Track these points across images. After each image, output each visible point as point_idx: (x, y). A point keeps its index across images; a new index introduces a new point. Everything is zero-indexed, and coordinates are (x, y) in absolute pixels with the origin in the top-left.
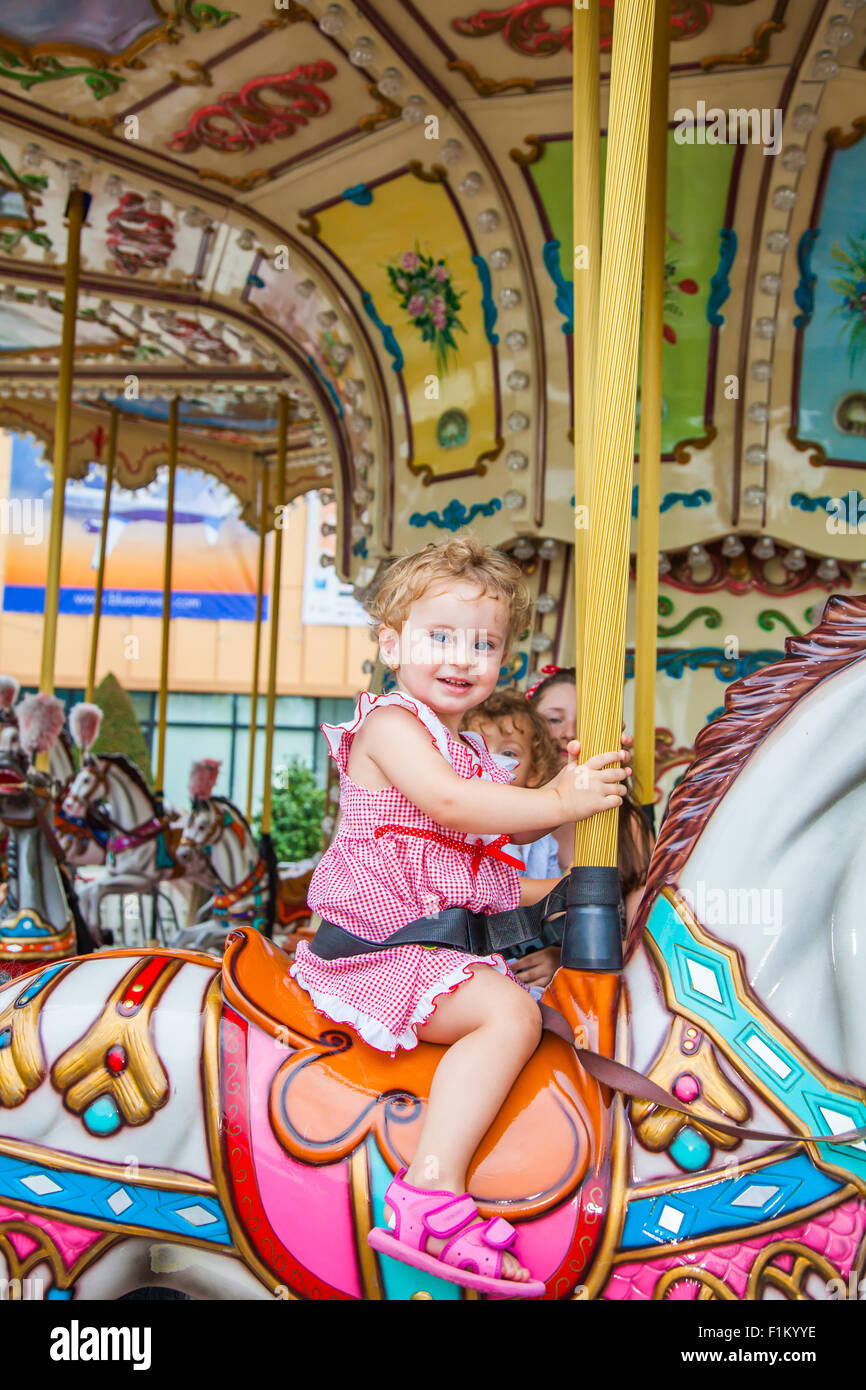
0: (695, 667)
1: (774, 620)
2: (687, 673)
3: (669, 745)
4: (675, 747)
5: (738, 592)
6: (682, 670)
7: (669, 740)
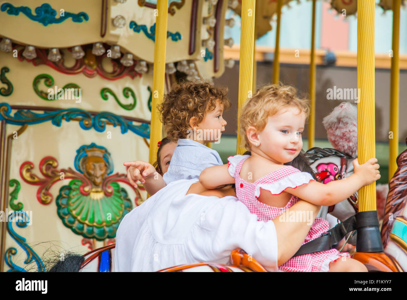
0: (68, 120)
1: (108, 94)
2: (64, 123)
3: (55, 167)
4: (59, 168)
5: (90, 76)
6: (61, 122)
7: (55, 164)
